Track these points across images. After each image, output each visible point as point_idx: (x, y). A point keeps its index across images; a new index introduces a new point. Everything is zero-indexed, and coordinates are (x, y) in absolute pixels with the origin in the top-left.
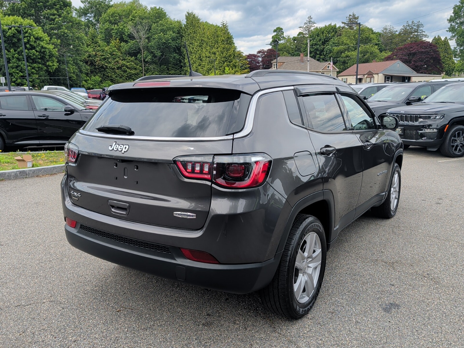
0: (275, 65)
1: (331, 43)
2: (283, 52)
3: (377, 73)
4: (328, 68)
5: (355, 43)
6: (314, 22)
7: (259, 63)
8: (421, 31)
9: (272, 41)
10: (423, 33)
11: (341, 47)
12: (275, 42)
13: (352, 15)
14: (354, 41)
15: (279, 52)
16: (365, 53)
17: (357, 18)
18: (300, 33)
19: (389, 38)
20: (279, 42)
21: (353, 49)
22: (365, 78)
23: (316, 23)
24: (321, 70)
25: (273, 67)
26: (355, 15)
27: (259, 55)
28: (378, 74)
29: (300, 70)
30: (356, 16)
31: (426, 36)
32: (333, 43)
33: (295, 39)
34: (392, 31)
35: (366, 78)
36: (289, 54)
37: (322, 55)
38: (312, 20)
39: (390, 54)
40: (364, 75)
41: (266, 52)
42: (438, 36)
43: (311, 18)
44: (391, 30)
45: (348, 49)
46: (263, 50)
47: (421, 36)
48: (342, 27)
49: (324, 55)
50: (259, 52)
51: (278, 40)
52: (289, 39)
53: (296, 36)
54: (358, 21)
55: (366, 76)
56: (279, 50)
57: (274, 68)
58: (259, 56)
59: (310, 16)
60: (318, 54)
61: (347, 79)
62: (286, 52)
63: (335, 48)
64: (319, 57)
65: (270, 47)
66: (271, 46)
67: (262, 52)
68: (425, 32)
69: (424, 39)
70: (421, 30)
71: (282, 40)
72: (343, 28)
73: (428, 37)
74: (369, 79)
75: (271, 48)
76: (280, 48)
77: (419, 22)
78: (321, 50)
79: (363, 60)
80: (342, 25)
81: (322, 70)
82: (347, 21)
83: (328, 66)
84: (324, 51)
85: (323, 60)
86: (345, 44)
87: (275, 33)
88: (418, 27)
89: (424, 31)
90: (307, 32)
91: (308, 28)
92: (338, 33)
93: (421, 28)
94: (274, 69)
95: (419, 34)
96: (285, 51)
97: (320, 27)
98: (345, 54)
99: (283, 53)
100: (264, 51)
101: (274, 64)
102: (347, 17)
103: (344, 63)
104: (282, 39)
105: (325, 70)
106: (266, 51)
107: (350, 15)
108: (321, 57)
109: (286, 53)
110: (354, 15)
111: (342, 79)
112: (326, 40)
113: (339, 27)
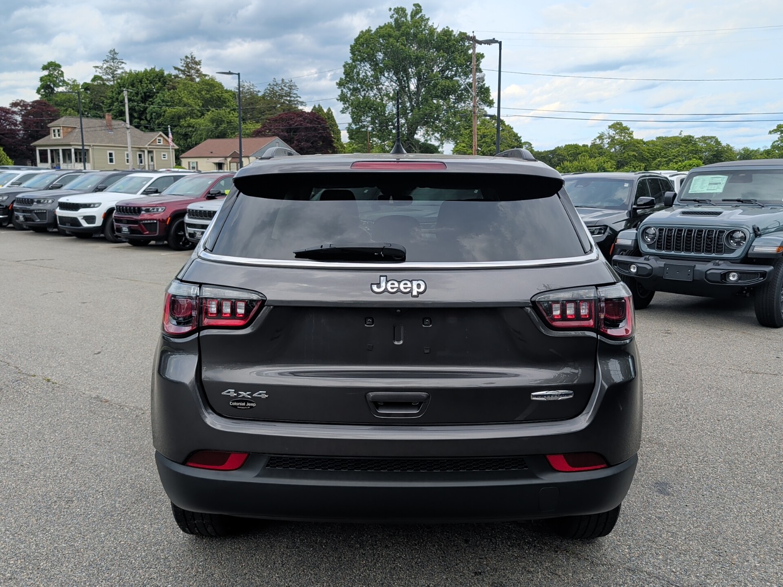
0: (56, 131)
1: (158, 100)
2: (65, 108)
3: (247, 155)
4: (159, 142)
5: (201, 105)
6: (122, 61)
7: (15, 125)
8: (295, 96)
9: (41, 85)
10: (298, 99)
11: (178, 109)
12: (47, 86)
13: (190, 57)
14: (199, 101)
15: (58, 108)
16: (218, 122)
17: (198, 63)
18: (96, 78)
19: (249, 101)
20: (55, 89)
21: (199, 114)
22: (228, 163)
23: (126, 64)
24: (146, 146)
25: (53, 135)
26: (195, 58)
27: (15, 109)
28: (248, 157)
29: (108, 143)
30: (197, 60)
31: (302, 103)
32: (163, 101)
33: (86, 87)
34: (252, 90)
35: (230, 163)
36: (78, 112)
37: (143, 119)
38: (117, 57)
39: (258, 126)
40: (226, 158)
41: (30, 106)
42: (319, 105)
43: (115, 53)
44: (251, 88)
45: (191, 114)
46: (24, 101)
47: (295, 102)
48: (174, 76)
49: (146, 119)
50: (15, 105)
51: (52, 86)
52: (75, 86)
53: (89, 81)
54: (200, 67)
55: (229, 159)
56: (57, 105)
57: (55, 136)
58: (14, 112)
59: (114, 50)
60: (135, 118)
61: (197, 163)
62: (73, 109)
63: (169, 110)
64: (139, 123)
65: (37, 97)
66: (40, 96)
67: (22, 104)
68: (300, 97)
69: (300, 107)
70: (295, 94)
71: (60, 86)
72: (176, 76)
73: (305, 106)
74: (235, 164)
75: (39, 99)
76: (59, 101)
77: (291, 81)
78: (141, 111)
79: (217, 133)
80: (175, 72)
81: (149, 145)
82: (182, 66)
83: (159, 140)
84: (147, 114)
85: (146, 128)
86: (185, 105)
87: (46, 73)
88: (290, 89)
89: (299, 95)
90: (110, 77)
91: (112, 71)
92: (168, 85)
93: (295, 92)
94: (53, 138)
95: (292, 99)
96: (70, 107)
97: (136, 71)
98: (187, 122)
99: (66, 110)
100: (26, 103)
101: (53, 129)
102: (181, 60)
103: (186, 136)
104: (61, 84)
105: (154, 145)
106: (30, 104)
107: (187, 57)
108: (142, 122)
109: (72, 111)
110: (193, 58)
111: (189, 163)
112: (148, 94)
113: (170, 75)
